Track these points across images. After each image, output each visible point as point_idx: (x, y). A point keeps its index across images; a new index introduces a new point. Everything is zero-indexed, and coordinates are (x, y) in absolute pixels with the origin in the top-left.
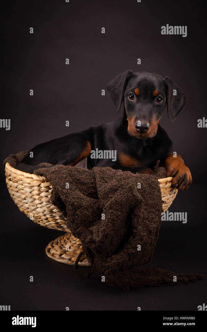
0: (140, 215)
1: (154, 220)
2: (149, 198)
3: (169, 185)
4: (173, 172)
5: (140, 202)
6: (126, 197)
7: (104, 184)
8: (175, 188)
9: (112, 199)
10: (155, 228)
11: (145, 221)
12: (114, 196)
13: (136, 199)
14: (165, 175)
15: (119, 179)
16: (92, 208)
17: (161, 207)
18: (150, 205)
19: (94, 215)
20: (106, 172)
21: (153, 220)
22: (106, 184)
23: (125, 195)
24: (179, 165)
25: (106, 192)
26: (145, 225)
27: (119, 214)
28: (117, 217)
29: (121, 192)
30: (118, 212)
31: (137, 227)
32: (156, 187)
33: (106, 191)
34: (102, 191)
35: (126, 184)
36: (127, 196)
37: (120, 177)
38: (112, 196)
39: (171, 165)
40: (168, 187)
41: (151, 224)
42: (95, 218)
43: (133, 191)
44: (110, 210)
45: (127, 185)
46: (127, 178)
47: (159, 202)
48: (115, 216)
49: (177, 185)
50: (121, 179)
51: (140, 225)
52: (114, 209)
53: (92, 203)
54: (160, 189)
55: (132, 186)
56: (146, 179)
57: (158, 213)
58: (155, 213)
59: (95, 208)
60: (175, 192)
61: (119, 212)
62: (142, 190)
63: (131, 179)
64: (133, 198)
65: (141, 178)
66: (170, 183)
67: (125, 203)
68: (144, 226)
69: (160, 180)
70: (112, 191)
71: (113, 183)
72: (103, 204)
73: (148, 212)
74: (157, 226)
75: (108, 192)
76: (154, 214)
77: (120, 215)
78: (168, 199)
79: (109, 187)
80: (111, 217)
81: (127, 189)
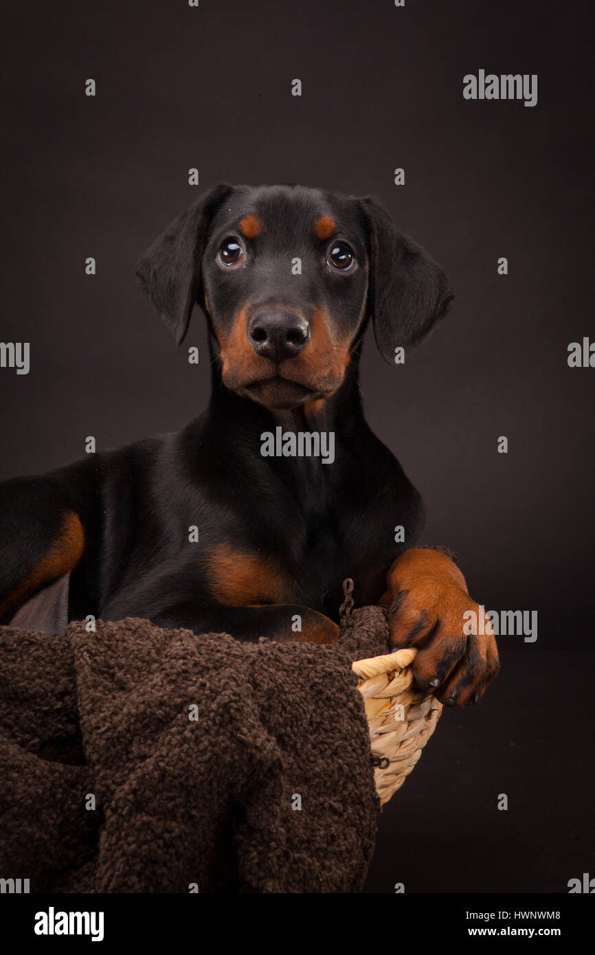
0: (270, 832)
1: (339, 846)
2: (314, 747)
3: (402, 682)
4: (418, 627)
5: (270, 770)
6: (208, 755)
7: (110, 696)
8: (429, 694)
9: (145, 766)
10: (342, 881)
11: (297, 855)
12: (152, 751)
13: (250, 760)
14: (385, 641)
15: (175, 671)
16: (59, 806)
17: (366, 785)
18: (316, 780)
19: (68, 837)
20: (124, 641)
21: (330, 848)
22: (121, 696)
23: (202, 741)
24: (442, 597)
25: (119, 732)
26: (297, 871)
27: (177, 830)
28: (168, 845)
29: (186, 732)
30: (172, 821)
31: (260, 886)
32: (345, 698)
33: (120, 728)
34: (99, 731)
35: (207, 692)
36: (210, 748)
37: (181, 661)
38: (144, 749)
39: (412, 596)
40: (396, 692)
41: (323, 867)
42: (71, 853)
43: (240, 725)
44: (136, 818)
45: (213, 700)
46: (210, 665)
47: (359, 764)
48: (161, 842)
49: (436, 682)
50: (185, 672)
51: (273, 877)
52: (154, 809)
53: (60, 786)
54: (359, 706)
55: (235, 702)
56: (298, 663)
57: (353, 813)
58: (341, 815)
59: (74, 806)
60: (431, 711)
61: (178, 823)
62: (280, 714)
63: (228, 671)
64: (237, 757)
65: (278, 661)
66: (405, 675)
67: (202, 781)
68: (291, 880)
69: (359, 666)
70: (146, 726)
71: (149, 689)
72: (104, 789)
73: (312, 809)
74: (350, 873)
75: (128, 735)
76: (336, 818)
77: (179, 837)
78: (402, 743)
79: (133, 711)
80: (139, 847)
81: (212, 714)
